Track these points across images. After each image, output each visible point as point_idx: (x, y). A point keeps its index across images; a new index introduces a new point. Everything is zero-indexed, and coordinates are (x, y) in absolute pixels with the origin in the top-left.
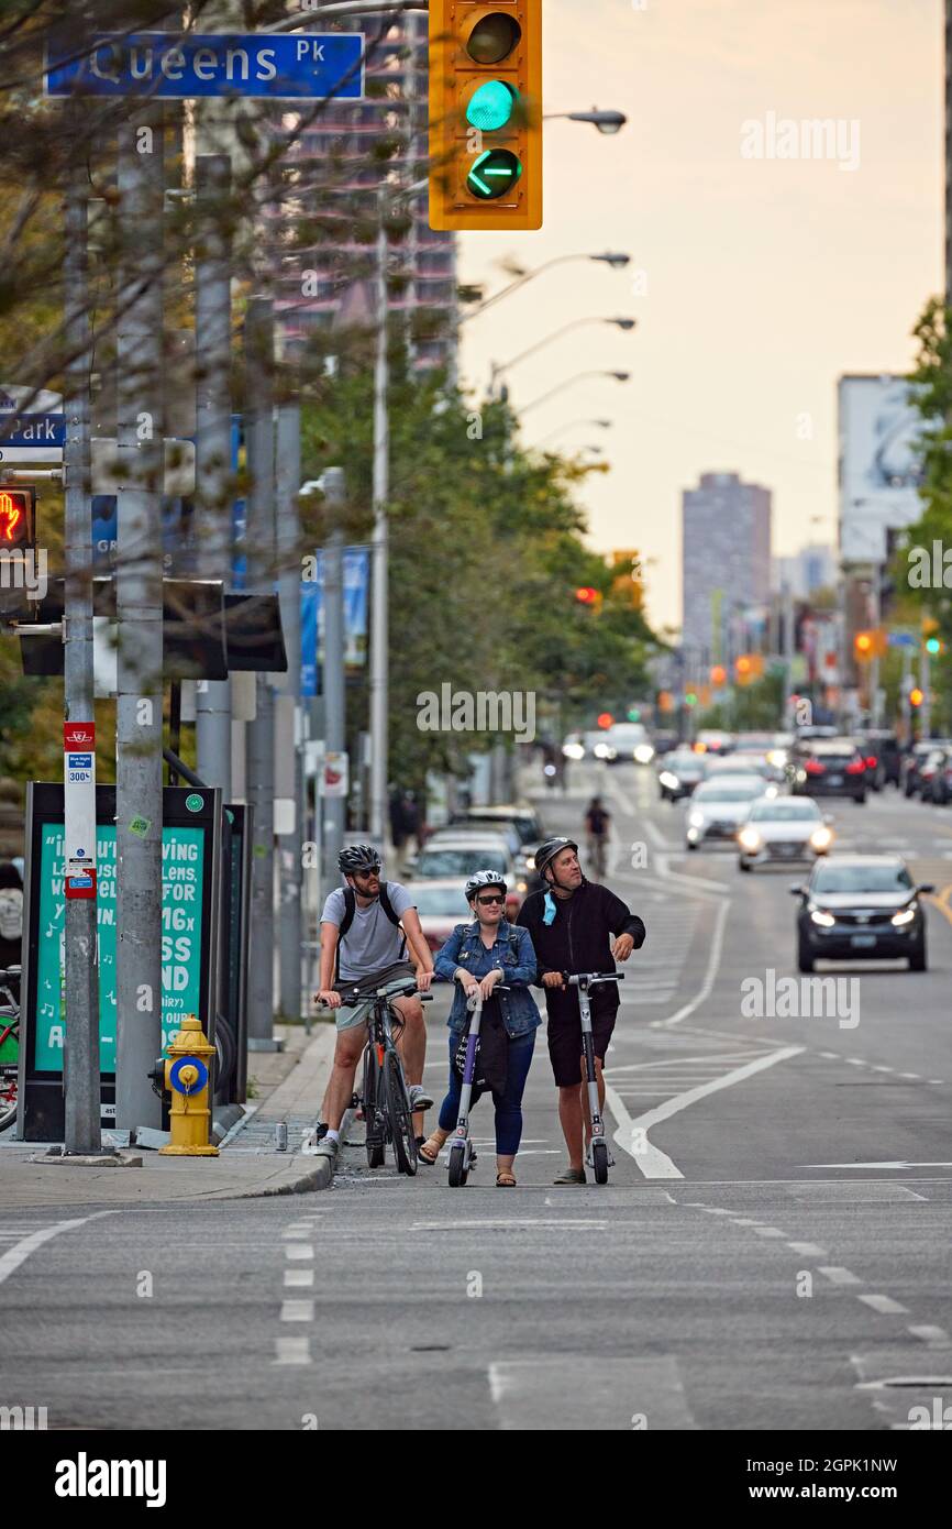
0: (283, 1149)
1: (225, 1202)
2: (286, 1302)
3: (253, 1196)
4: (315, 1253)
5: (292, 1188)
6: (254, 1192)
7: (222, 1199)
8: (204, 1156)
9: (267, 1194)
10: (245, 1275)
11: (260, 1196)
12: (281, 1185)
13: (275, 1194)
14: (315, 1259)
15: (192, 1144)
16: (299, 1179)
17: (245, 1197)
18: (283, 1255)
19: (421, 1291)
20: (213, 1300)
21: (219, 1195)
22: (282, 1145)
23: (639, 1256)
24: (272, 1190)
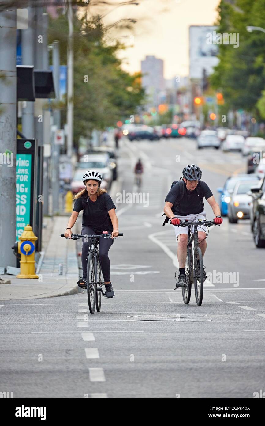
0: (61, 274)
1: (45, 300)
2: (90, 369)
3: (54, 297)
4: (95, 337)
5: (69, 293)
6: (55, 295)
7: (43, 298)
8: (33, 278)
9: (60, 296)
10: (68, 351)
11: (57, 296)
12: (65, 292)
13: (63, 295)
14: (96, 341)
15: (29, 274)
16: (71, 289)
17: (51, 297)
18: (81, 339)
19: (149, 362)
20: (57, 368)
21: (41, 296)
22: (61, 273)
23: (236, 339)
24: (61, 294)
